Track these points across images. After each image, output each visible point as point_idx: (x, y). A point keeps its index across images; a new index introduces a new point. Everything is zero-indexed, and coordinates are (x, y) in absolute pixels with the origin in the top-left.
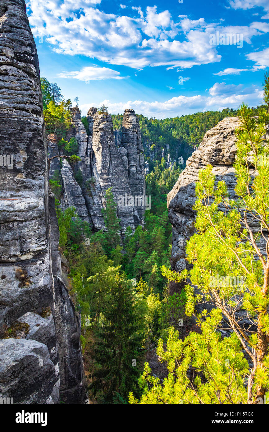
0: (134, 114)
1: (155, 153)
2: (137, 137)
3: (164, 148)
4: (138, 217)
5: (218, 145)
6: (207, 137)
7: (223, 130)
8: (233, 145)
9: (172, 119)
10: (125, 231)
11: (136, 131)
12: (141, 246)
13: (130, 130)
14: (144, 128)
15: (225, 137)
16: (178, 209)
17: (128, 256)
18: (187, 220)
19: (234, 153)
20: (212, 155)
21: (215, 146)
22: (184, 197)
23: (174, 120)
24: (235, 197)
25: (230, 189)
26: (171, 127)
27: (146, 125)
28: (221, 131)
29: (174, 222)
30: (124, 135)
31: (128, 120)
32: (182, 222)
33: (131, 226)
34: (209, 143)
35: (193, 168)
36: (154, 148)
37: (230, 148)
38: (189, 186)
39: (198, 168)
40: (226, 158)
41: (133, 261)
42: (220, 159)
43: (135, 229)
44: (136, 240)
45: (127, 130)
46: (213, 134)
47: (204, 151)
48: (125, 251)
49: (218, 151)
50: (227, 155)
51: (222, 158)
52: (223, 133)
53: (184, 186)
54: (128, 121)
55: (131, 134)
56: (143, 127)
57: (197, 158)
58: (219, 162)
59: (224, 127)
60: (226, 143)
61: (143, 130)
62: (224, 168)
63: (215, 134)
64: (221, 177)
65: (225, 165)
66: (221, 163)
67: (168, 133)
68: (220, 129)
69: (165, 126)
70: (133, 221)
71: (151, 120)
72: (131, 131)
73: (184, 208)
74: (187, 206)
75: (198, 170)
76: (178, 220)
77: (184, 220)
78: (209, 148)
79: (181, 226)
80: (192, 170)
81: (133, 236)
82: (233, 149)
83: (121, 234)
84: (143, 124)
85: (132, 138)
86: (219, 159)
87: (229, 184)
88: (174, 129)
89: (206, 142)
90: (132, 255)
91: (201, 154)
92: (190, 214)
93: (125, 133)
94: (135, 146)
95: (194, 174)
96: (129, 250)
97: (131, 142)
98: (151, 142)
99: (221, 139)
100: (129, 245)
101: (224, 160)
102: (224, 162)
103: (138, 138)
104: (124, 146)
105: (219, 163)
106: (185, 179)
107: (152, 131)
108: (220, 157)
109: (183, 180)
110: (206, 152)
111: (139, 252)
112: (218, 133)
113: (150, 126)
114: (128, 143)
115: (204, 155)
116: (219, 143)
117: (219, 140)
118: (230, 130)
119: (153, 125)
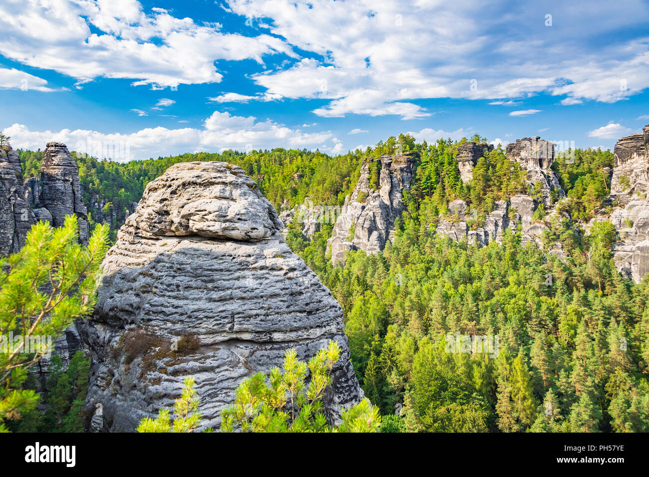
0: (65, 152)
1: (112, 218)
2: (73, 190)
3: (128, 209)
4: (77, 334)
5: (163, 204)
6: (147, 192)
7: (171, 181)
8: (186, 204)
9: (142, 163)
10: (47, 365)
11: (71, 179)
12: (82, 388)
13: (58, 177)
14: (91, 175)
15: (173, 193)
16: (98, 317)
17: (55, 414)
18: (113, 334)
19: (187, 217)
20: (153, 221)
21: (159, 206)
22: (108, 294)
23: (145, 164)
24: (186, 288)
25: (180, 276)
26: (140, 176)
27: (93, 171)
28: (168, 183)
29: (90, 341)
30: (46, 187)
31: (53, 160)
32: (106, 339)
33: (61, 353)
34: (150, 202)
35: (127, 243)
36: (111, 210)
37: (180, 209)
38: (117, 275)
39: (133, 243)
40: (175, 225)
41: (65, 421)
42: (168, 227)
43: (70, 358)
44: (71, 380)
45: (51, 178)
46: (156, 187)
47: (142, 215)
48: (48, 405)
49: (163, 215)
50: (177, 220)
51: (171, 225)
52: (170, 186)
53: (109, 274)
54: (54, 162)
55: (59, 185)
56: (89, 174)
57: (132, 226)
58: (166, 232)
59: (173, 176)
60: (175, 201)
61: (89, 179)
62: (175, 241)
63: (160, 187)
64: (168, 256)
65: (176, 236)
66: (171, 234)
67: (136, 185)
68: (167, 180)
69: (129, 173)
70: (66, 343)
71: (103, 163)
72: (60, 180)
73: (107, 314)
74: (111, 310)
75: (133, 247)
76: (98, 337)
77: (108, 335)
78: (150, 210)
79: (103, 347)
80: (123, 247)
81: (65, 373)
82: (184, 211)
83: (41, 372)
84: (88, 169)
85: (63, 193)
86: (166, 227)
87: (179, 266)
88: (147, 178)
89: (146, 201)
90: (63, 410)
91: (137, 220)
92: (118, 323)
93: (47, 184)
94: (68, 205)
95: (126, 252)
96: (56, 400)
97: (60, 199)
98: (104, 199)
99: (167, 195)
100: (57, 390)
101: (173, 228)
102: (173, 231)
103: (74, 192)
104: (45, 206)
105: (167, 234)
106: (111, 262)
107: (106, 180)
108: (167, 223)
109: (108, 264)
110: (146, 215)
111: (76, 402)
112: (164, 186)
113: (103, 172)
114: (54, 200)
115: (142, 221)
116: (165, 202)
117: (165, 197)
118: (180, 182)
119: (107, 171)
